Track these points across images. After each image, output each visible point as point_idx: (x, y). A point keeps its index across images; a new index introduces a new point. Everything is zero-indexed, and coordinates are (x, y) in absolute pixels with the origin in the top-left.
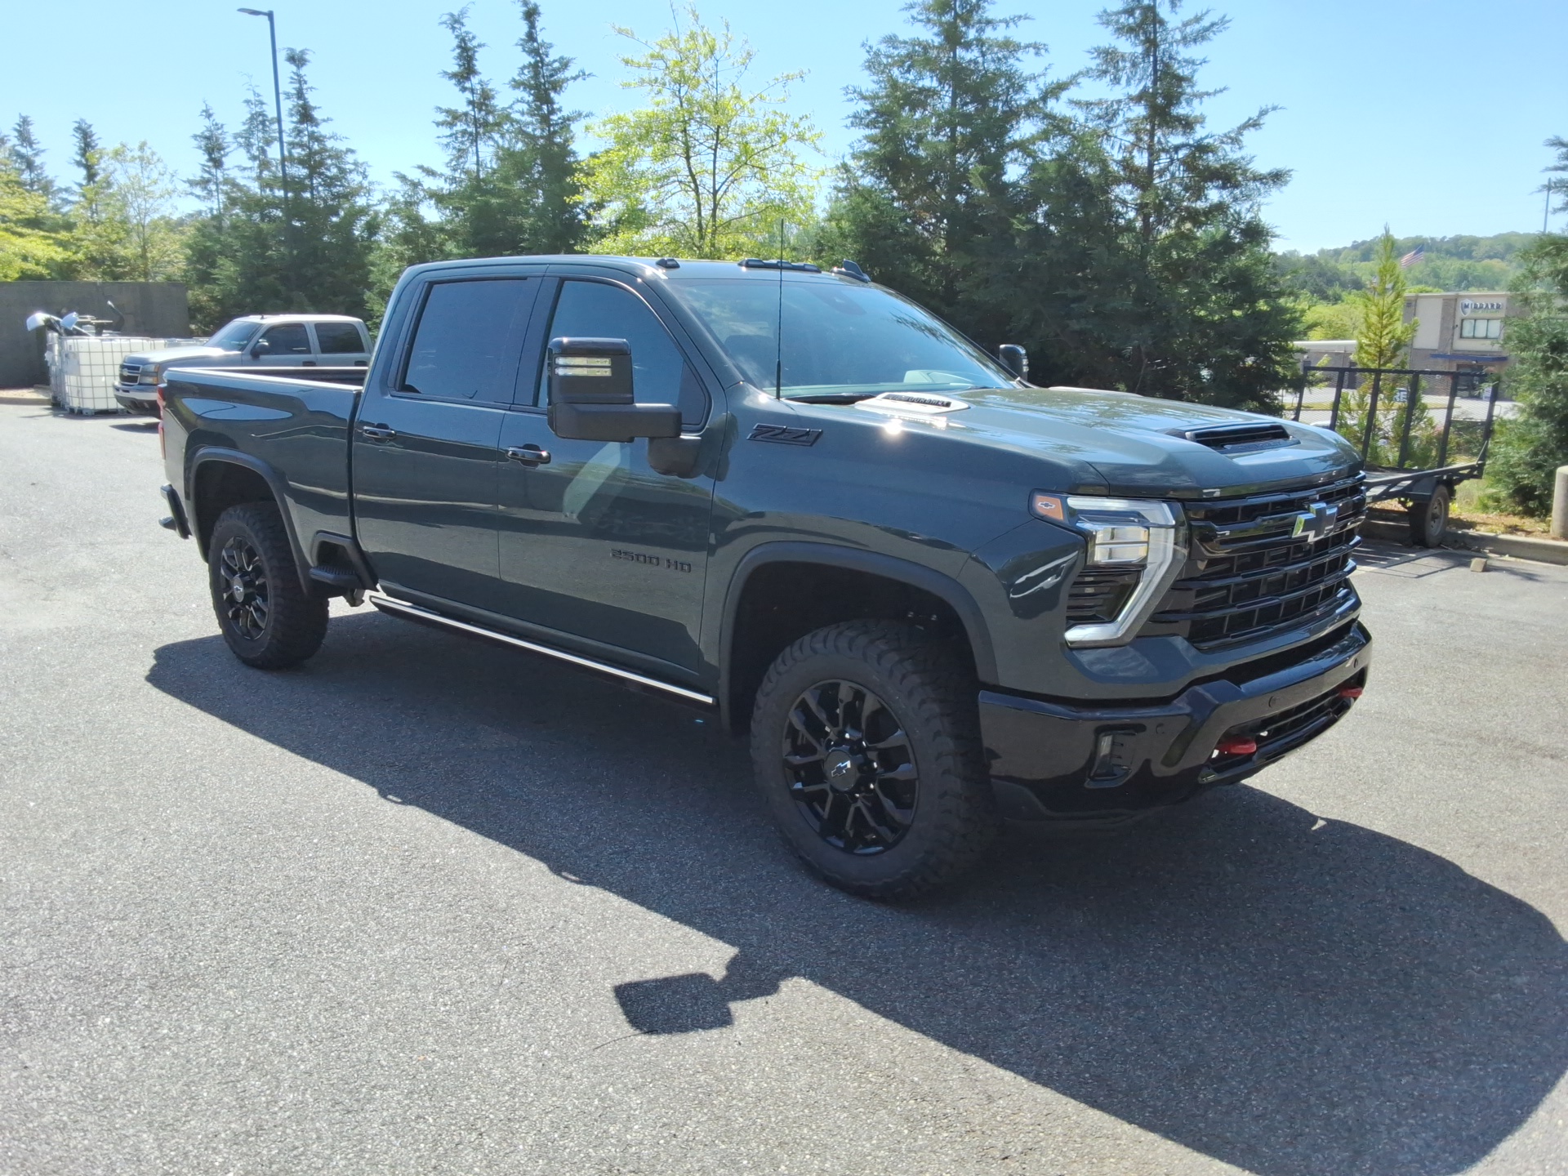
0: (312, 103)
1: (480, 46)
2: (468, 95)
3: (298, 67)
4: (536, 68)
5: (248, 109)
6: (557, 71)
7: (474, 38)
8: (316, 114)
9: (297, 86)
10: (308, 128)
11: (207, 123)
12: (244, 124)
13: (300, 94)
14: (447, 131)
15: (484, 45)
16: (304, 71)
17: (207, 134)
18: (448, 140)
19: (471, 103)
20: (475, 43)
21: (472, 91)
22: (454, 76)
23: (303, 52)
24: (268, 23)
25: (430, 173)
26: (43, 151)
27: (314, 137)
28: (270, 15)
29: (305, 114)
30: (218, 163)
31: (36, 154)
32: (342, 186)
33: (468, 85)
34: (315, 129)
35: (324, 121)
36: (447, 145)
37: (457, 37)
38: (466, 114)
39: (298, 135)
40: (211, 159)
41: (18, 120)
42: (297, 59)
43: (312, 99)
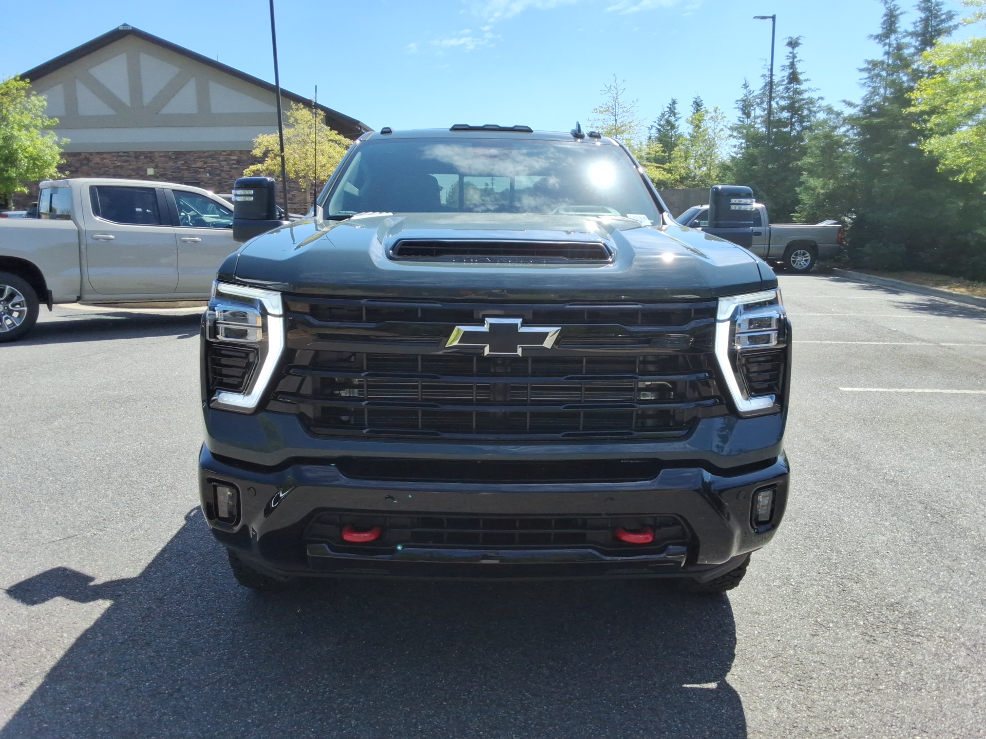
0: (799, 70)
1: (902, 13)
2: (887, 47)
3: (793, 48)
4: (926, 21)
5: (764, 81)
6: (943, 21)
7: (898, 9)
8: (801, 77)
9: (791, 60)
10: (794, 86)
11: (745, 91)
12: (761, 90)
13: (792, 65)
14: (866, 75)
15: (905, 13)
16: (797, 50)
17: (745, 98)
18: (865, 81)
19: (887, 53)
20: (898, 12)
21: (890, 45)
22: (877, 37)
23: (797, 38)
24: (772, 23)
25: (850, 104)
26: (680, 118)
27: (797, 92)
28: (774, 18)
29: (794, 78)
30: (748, 115)
31: (676, 120)
32: (808, 121)
33: (887, 41)
34: (798, 86)
35: (805, 80)
36: (864, 84)
37: (887, 8)
38: (882, 63)
39: (787, 92)
40: (744, 113)
41: (670, 102)
42: (793, 44)
43: (800, 68)
